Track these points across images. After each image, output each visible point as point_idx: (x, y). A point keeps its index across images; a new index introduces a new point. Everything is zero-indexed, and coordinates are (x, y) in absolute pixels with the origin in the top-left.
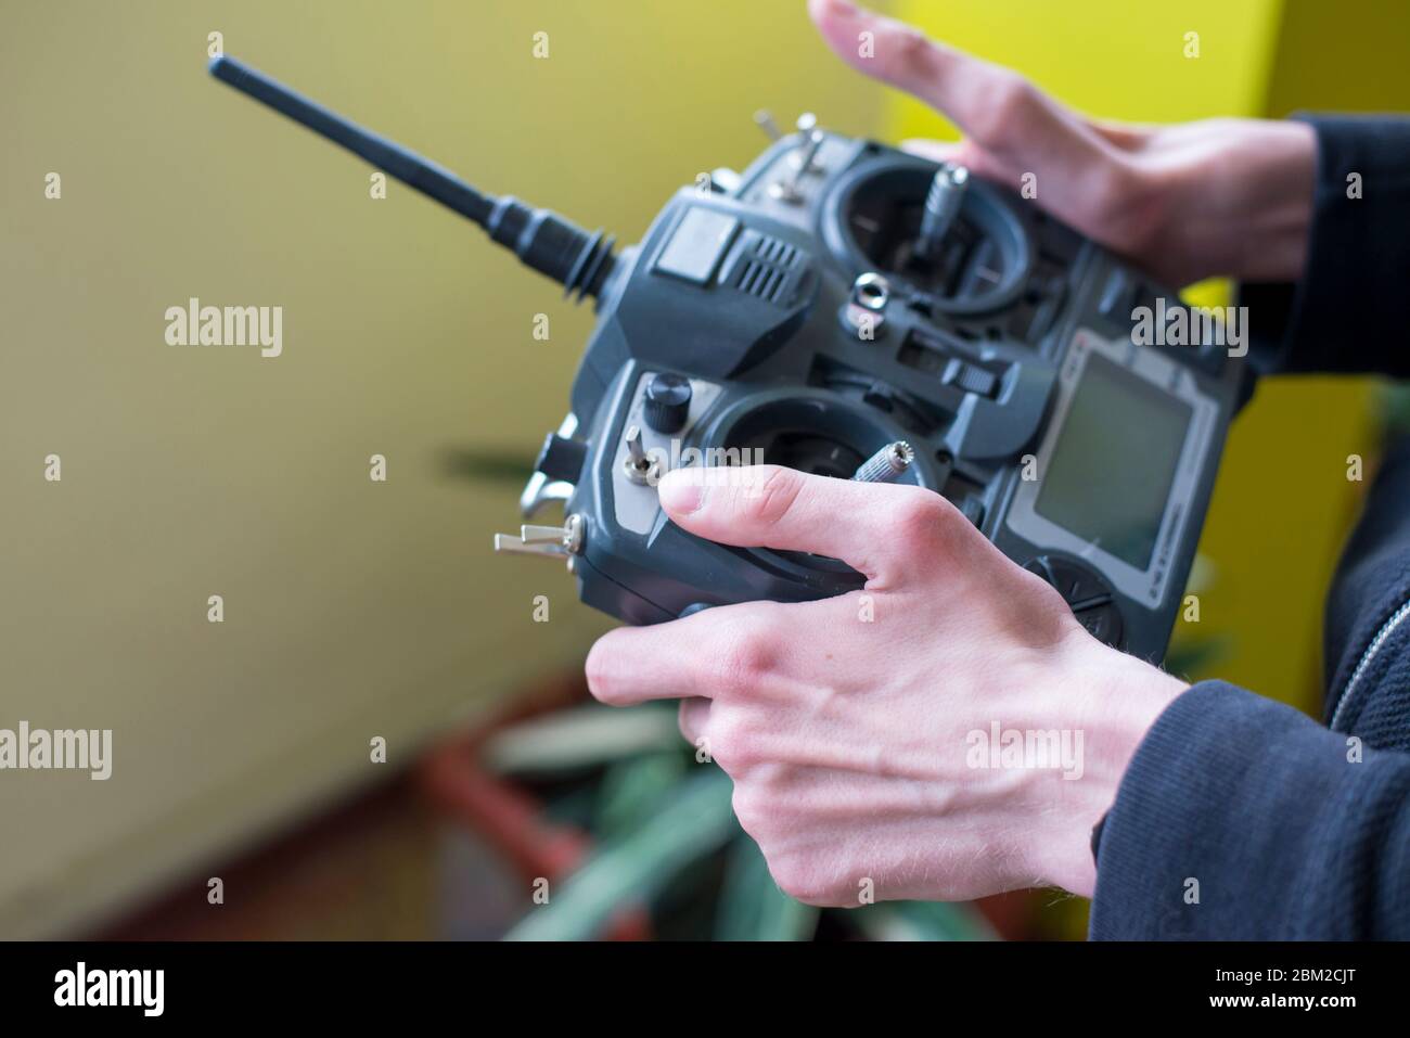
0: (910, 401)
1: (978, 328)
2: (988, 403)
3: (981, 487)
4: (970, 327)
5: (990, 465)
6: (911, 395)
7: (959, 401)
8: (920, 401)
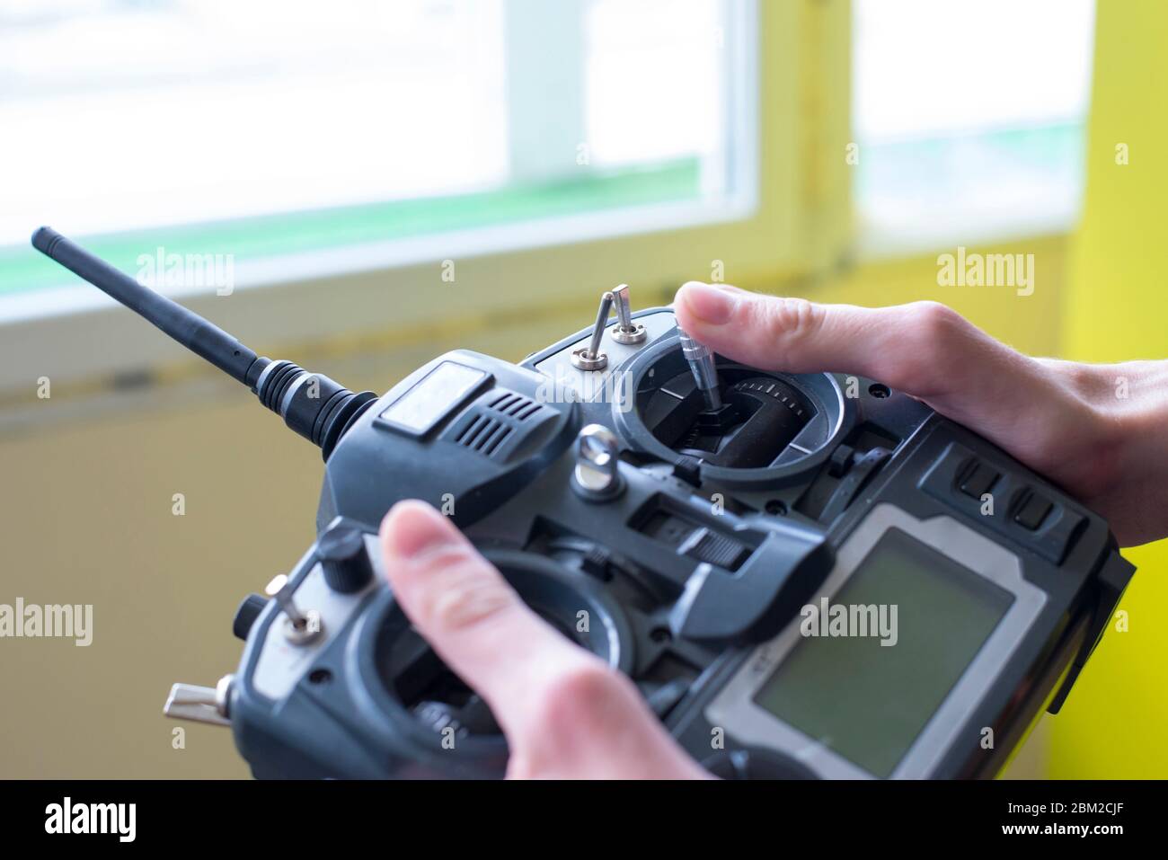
0: (634, 571)
1: (759, 501)
2: (724, 574)
3: (698, 670)
4: (746, 499)
5: (714, 645)
6: (636, 564)
7: (690, 572)
8: (646, 571)
